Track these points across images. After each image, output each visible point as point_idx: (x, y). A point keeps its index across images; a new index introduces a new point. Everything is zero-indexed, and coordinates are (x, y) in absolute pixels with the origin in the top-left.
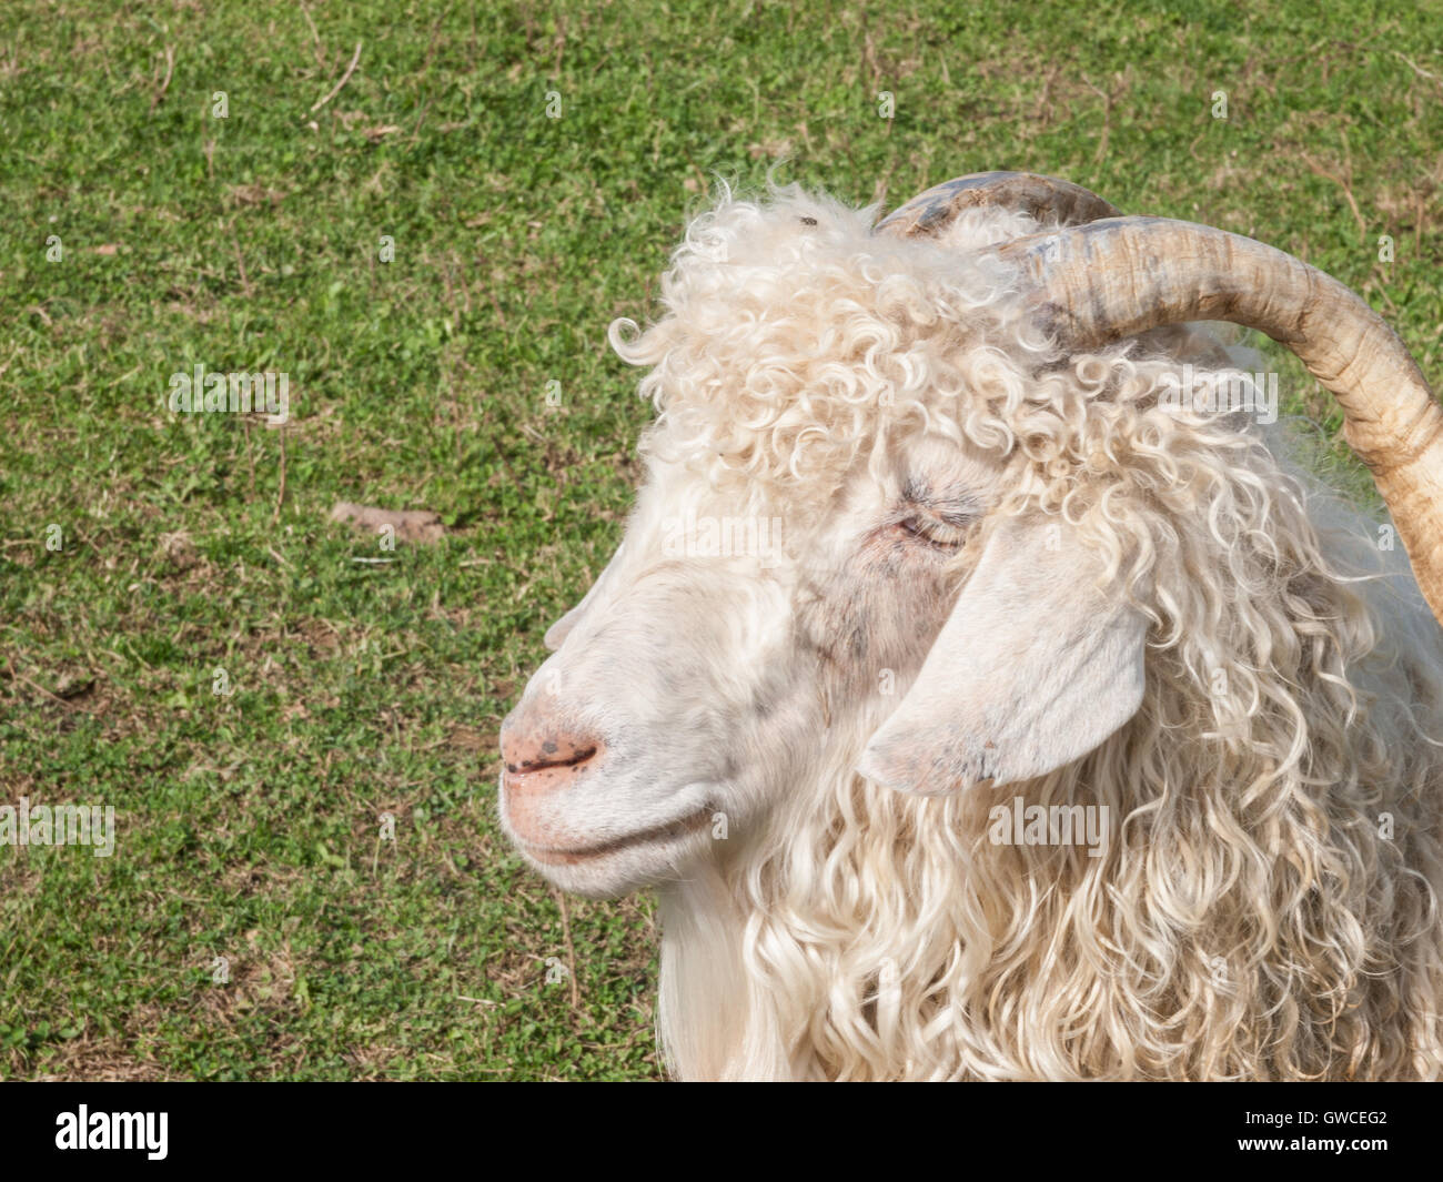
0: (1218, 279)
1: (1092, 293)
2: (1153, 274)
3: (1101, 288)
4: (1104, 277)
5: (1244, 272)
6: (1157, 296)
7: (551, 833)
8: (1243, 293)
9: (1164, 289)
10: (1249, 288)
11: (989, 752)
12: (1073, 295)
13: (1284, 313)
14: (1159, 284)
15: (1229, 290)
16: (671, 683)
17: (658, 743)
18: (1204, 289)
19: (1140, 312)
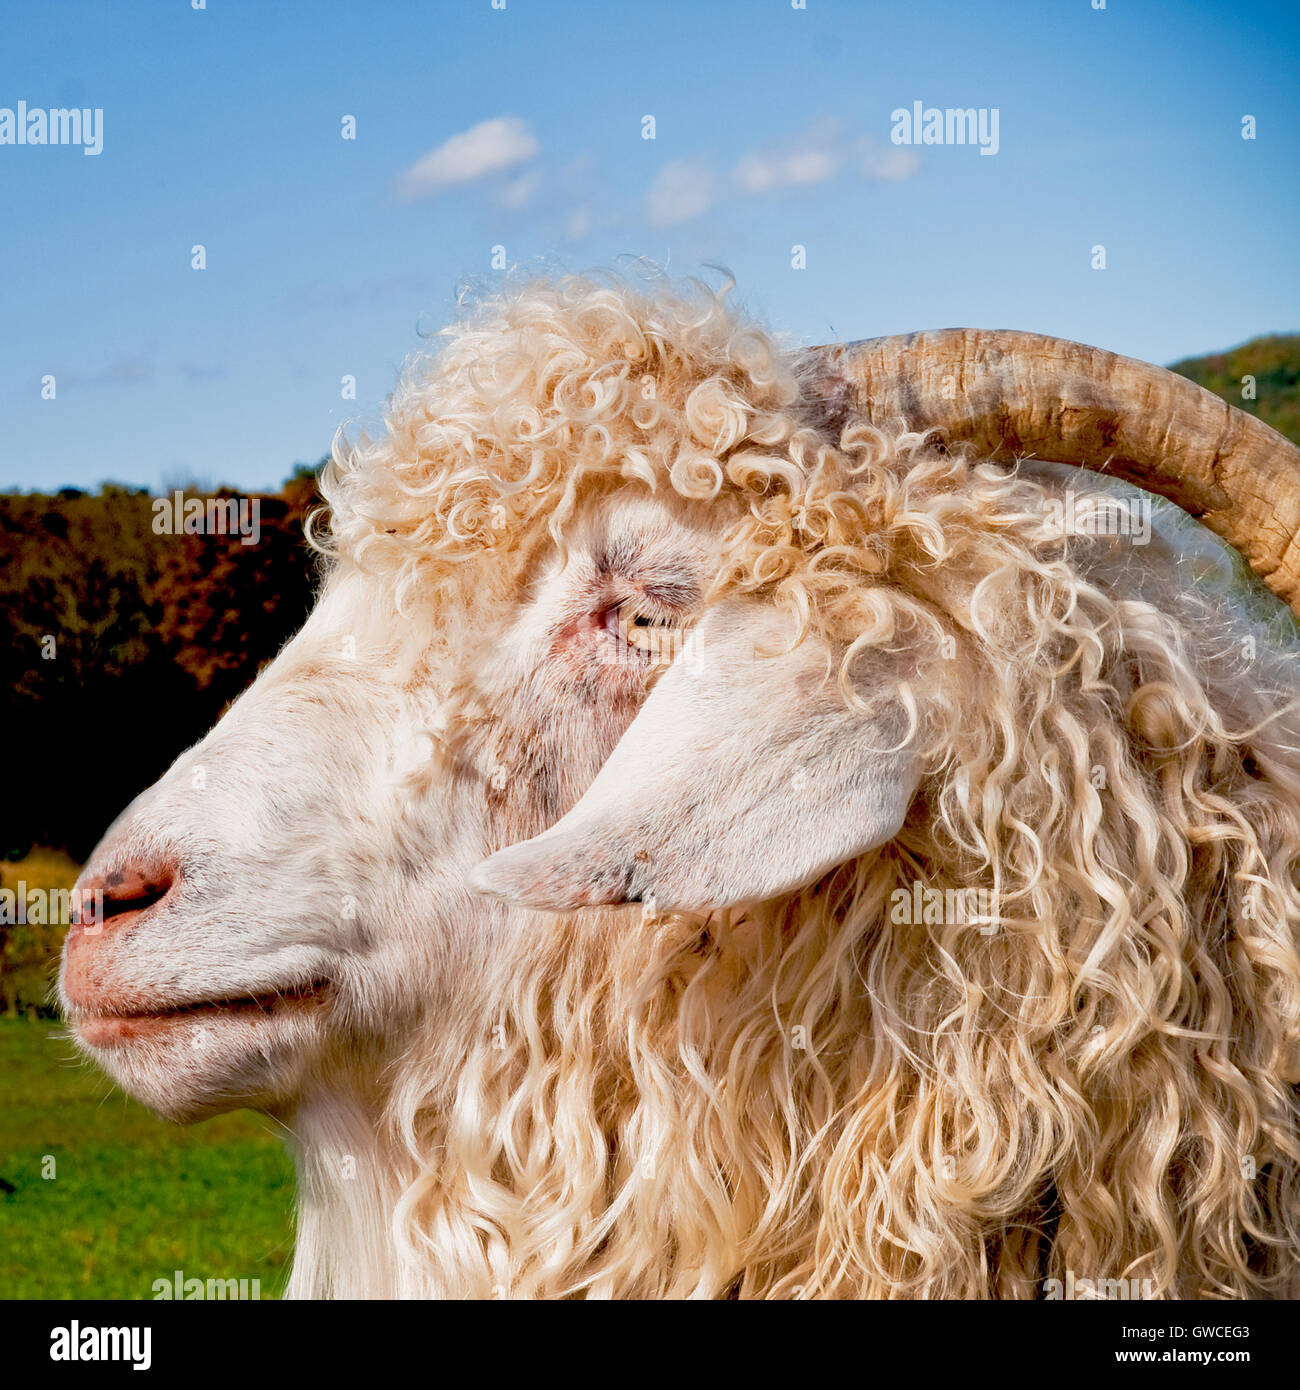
0: (1089, 387)
1: (901, 379)
2: (992, 368)
3: (915, 375)
4: (922, 365)
5: (1129, 385)
6: (997, 396)
7: (103, 990)
8: (1127, 413)
9: (1007, 387)
10: (1136, 407)
11: (640, 865)
12: (875, 379)
13: (1191, 453)
14: (1000, 380)
15: (1106, 406)
16: (284, 816)
17: (252, 884)
18: (1067, 398)
19: (971, 413)
